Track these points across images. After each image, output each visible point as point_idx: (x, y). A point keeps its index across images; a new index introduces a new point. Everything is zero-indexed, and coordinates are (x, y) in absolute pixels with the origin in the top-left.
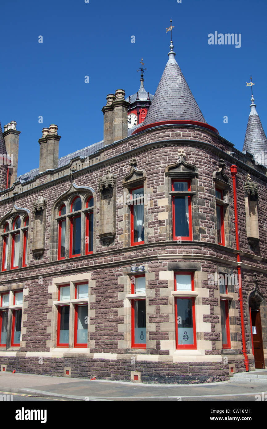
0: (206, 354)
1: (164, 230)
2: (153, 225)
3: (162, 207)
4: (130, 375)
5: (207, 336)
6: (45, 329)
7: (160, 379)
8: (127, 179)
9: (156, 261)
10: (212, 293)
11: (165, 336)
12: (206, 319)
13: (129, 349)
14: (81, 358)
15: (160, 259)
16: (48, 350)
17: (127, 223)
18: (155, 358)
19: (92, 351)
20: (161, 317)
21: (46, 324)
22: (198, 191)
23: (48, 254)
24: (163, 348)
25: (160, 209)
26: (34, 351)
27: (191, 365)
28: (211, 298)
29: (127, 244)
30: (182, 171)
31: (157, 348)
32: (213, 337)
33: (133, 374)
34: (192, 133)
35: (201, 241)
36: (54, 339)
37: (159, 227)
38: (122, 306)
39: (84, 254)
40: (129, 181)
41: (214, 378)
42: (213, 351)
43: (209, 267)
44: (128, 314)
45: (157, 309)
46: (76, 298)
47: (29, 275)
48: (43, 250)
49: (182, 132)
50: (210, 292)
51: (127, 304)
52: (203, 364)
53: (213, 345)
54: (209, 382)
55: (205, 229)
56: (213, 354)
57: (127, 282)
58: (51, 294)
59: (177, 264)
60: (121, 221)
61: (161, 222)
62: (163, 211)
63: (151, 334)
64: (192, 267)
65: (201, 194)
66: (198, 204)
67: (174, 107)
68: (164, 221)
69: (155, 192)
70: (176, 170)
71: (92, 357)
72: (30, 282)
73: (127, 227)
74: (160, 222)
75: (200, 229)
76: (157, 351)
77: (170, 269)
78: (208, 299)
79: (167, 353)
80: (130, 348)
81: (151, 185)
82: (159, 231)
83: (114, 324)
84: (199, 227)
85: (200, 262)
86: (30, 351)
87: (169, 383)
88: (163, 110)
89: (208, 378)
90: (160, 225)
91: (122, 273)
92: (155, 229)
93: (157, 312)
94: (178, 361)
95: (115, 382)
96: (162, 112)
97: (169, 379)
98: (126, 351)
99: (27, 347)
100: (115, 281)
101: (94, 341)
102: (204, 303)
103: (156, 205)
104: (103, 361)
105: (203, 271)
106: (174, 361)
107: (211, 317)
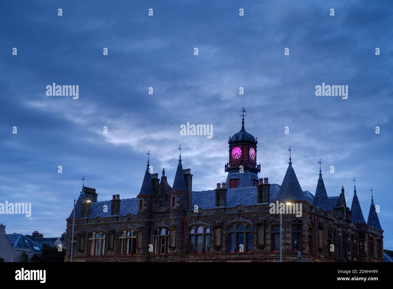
8: (271, 222)
17: (271, 241)
22: (303, 231)
23: (223, 249)
29: (271, 251)
30: (297, 223)
35: (303, 252)
37: (287, 246)
40: (273, 223)
48: (221, 247)
55: (305, 247)
60: (268, 240)
61: (288, 244)
62: (289, 239)
66: (303, 237)
69: (285, 231)
73: (271, 243)
81: (284, 227)
92: (285, 246)
103: (285, 236)
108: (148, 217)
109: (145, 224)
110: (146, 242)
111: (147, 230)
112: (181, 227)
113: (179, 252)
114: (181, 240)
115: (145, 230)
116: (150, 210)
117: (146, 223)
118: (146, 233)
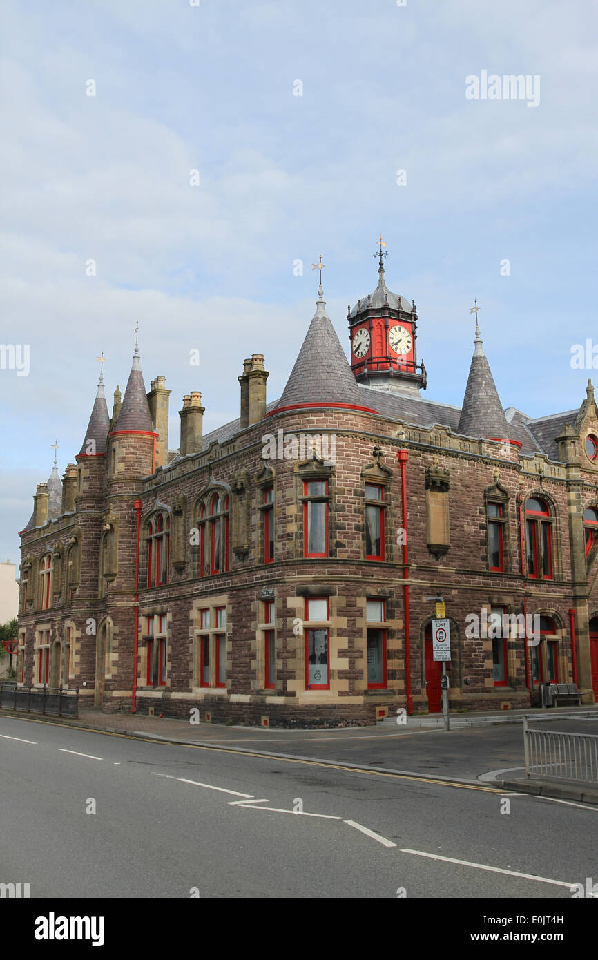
0: (339, 695)
1: (293, 545)
2: (282, 539)
3: (291, 516)
4: (260, 719)
5: (342, 674)
6: (188, 665)
7: (286, 724)
8: (260, 477)
9: (284, 584)
10: (351, 622)
11: (291, 675)
12: (341, 654)
13: (262, 690)
14: (220, 699)
15: (289, 582)
16: (190, 691)
17: (260, 534)
18: (280, 700)
19: (230, 692)
20: (288, 652)
21: (188, 658)
22: (336, 493)
23: (189, 569)
24: (289, 689)
25: (289, 518)
26: (178, 692)
27: (318, 707)
28: (350, 628)
29: (261, 561)
30: (315, 469)
31: (284, 689)
32: (351, 675)
33: (264, 718)
34: (329, 418)
35: (338, 558)
36: (196, 677)
37: (287, 542)
38: (255, 639)
39: (223, 571)
40: (262, 479)
41: (348, 723)
42: (350, 692)
43: (349, 590)
44: (260, 647)
45: (284, 643)
46: (217, 627)
47: (172, 594)
48: (185, 563)
49: (315, 418)
50: (348, 620)
51: (260, 636)
52: (335, 707)
53: (350, 684)
54: (341, 727)
55: (344, 541)
56: (350, 695)
57: (259, 607)
58: (192, 621)
59: (306, 588)
60: (254, 531)
61: (289, 537)
62: (292, 521)
63: (279, 672)
64: (325, 591)
65: (338, 497)
66: (336, 511)
67: (311, 382)
68: (293, 533)
69: (284, 497)
70: (308, 469)
71: (229, 699)
72: (172, 603)
73: (260, 539)
74: (289, 535)
75: (338, 542)
76: (283, 692)
77: (298, 594)
78: (345, 629)
79: (293, 694)
80: (263, 688)
81: (280, 487)
82: (287, 546)
83: (248, 660)
84: (335, 541)
85: (336, 584)
86: (175, 691)
87: (294, 728)
88: (297, 386)
89: (340, 723)
90: (289, 540)
91: (255, 597)
92: (283, 544)
93: (285, 646)
94: (304, 704)
95: (248, 728)
96: (296, 390)
97: (294, 723)
98: (258, 692)
99: (173, 686)
100: (248, 607)
101: (231, 680)
102: (339, 635)
103: (284, 514)
104: (238, 704)
105: (339, 595)
106: (300, 704)
107: (349, 652)
108: (94, 507)
109: (86, 524)
110: (87, 566)
111: (89, 538)
112: (129, 522)
113: (124, 585)
114: (130, 556)
115: (85, 538)
116: (98, 491)
117: (88, 521)
118: (88, 545)
